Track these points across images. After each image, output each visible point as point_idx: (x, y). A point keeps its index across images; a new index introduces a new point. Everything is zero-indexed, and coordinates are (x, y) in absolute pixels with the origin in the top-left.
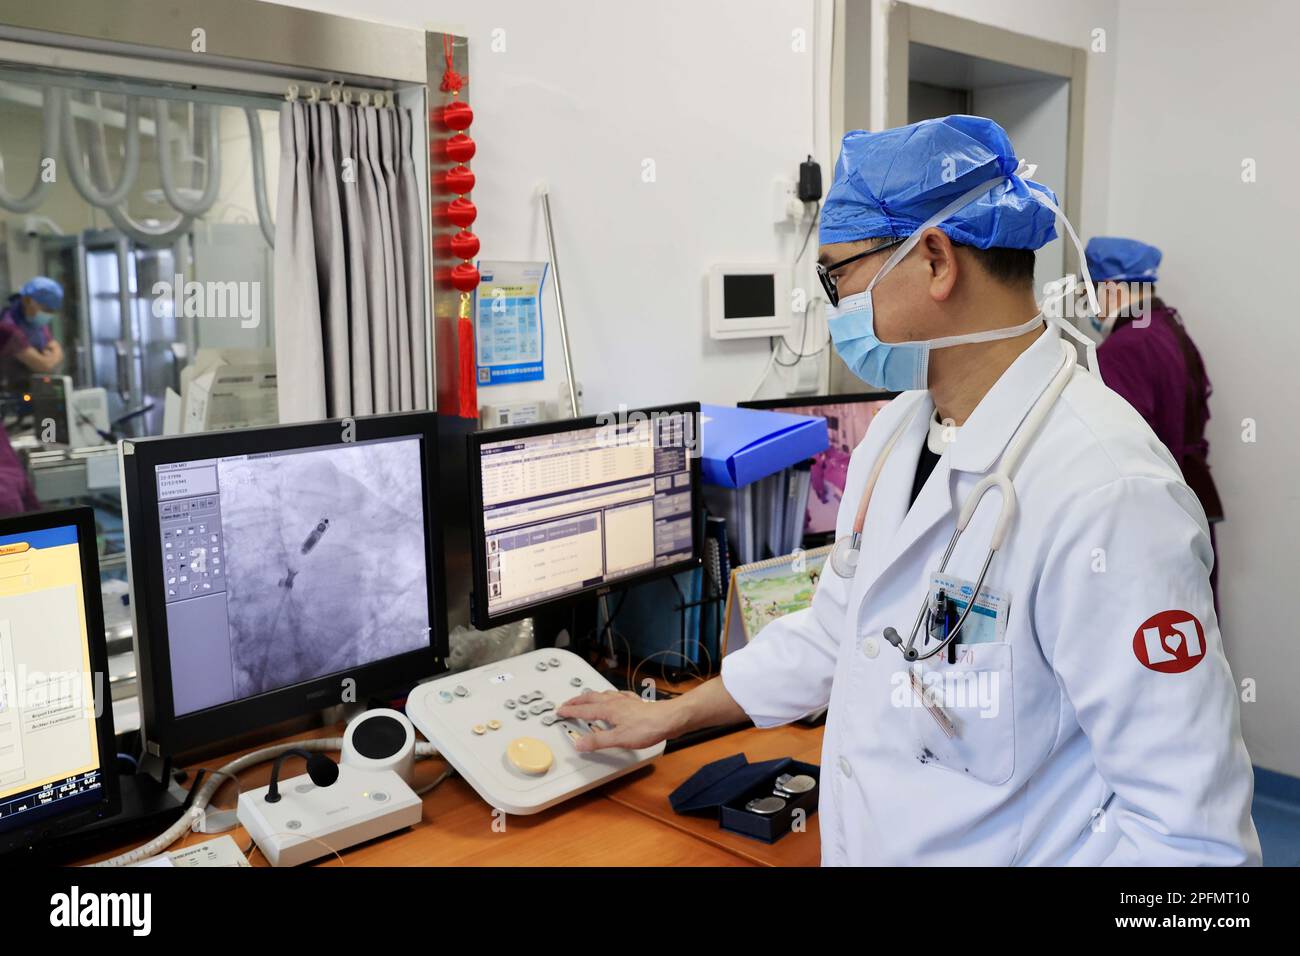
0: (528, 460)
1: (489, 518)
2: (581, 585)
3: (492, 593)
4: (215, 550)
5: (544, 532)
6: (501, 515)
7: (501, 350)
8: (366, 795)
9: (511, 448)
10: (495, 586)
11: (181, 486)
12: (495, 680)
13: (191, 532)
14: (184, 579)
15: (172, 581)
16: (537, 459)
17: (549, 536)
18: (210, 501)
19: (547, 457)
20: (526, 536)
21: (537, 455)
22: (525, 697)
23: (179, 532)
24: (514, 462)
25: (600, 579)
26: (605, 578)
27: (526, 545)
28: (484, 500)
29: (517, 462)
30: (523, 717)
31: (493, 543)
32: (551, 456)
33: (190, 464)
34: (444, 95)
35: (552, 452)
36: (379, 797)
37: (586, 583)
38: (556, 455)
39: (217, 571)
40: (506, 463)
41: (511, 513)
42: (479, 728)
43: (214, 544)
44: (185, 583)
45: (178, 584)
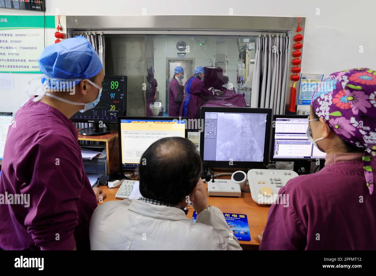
0: (290, 124)
1: (277, 136)
2: (303, 157)
3: (275, 153)
4: (215, 130)
5: (293, 142)
6: (280, 136)
7: (307, 96)
8: (230, 187)
9: (286, 120)
10: (276, 152)
11: (210, 117)
12: (272, 173)
13: (211, 126)
14: (208, 135)
15: (206, 135)
16: (293, 124)
17: (294, 143)
18: (215, 121)
19: (297, 124)
20: (287, 142)
21: (294, 123)
22: (275, 179)
23: (208, 125)
24: (286, 124)
25: (310, 157)
26: (311, 157)
27: (287, 144)
28: (275, 131)
29: (287, 124)
30: (272, 183)
31: (277, 142)
32: (298, 124)
33: (212, 113)
34: (297, 32)
35: (298, 123)
36: (233, 188)
37: (305, 157)
38: (299, 124)
39: (215, 135)
40: (284, 124)
41: (284, 136)
42: (259, 182)
43: (215, 129)
44: (208, 136)
45: (207, 136)
